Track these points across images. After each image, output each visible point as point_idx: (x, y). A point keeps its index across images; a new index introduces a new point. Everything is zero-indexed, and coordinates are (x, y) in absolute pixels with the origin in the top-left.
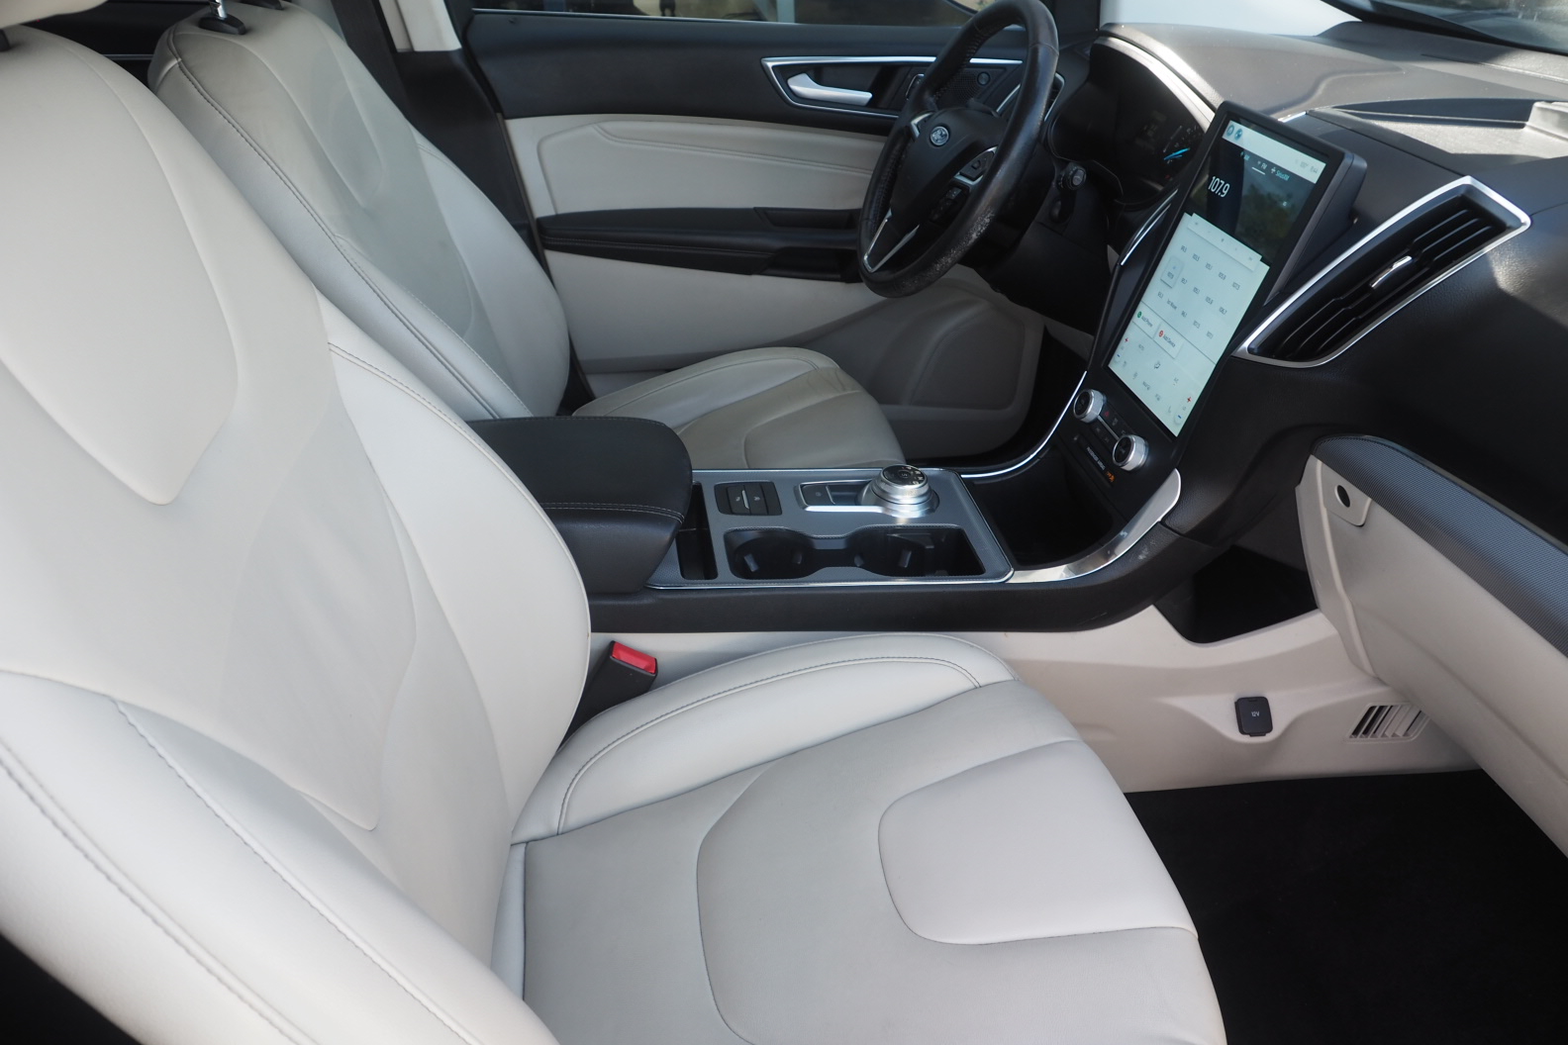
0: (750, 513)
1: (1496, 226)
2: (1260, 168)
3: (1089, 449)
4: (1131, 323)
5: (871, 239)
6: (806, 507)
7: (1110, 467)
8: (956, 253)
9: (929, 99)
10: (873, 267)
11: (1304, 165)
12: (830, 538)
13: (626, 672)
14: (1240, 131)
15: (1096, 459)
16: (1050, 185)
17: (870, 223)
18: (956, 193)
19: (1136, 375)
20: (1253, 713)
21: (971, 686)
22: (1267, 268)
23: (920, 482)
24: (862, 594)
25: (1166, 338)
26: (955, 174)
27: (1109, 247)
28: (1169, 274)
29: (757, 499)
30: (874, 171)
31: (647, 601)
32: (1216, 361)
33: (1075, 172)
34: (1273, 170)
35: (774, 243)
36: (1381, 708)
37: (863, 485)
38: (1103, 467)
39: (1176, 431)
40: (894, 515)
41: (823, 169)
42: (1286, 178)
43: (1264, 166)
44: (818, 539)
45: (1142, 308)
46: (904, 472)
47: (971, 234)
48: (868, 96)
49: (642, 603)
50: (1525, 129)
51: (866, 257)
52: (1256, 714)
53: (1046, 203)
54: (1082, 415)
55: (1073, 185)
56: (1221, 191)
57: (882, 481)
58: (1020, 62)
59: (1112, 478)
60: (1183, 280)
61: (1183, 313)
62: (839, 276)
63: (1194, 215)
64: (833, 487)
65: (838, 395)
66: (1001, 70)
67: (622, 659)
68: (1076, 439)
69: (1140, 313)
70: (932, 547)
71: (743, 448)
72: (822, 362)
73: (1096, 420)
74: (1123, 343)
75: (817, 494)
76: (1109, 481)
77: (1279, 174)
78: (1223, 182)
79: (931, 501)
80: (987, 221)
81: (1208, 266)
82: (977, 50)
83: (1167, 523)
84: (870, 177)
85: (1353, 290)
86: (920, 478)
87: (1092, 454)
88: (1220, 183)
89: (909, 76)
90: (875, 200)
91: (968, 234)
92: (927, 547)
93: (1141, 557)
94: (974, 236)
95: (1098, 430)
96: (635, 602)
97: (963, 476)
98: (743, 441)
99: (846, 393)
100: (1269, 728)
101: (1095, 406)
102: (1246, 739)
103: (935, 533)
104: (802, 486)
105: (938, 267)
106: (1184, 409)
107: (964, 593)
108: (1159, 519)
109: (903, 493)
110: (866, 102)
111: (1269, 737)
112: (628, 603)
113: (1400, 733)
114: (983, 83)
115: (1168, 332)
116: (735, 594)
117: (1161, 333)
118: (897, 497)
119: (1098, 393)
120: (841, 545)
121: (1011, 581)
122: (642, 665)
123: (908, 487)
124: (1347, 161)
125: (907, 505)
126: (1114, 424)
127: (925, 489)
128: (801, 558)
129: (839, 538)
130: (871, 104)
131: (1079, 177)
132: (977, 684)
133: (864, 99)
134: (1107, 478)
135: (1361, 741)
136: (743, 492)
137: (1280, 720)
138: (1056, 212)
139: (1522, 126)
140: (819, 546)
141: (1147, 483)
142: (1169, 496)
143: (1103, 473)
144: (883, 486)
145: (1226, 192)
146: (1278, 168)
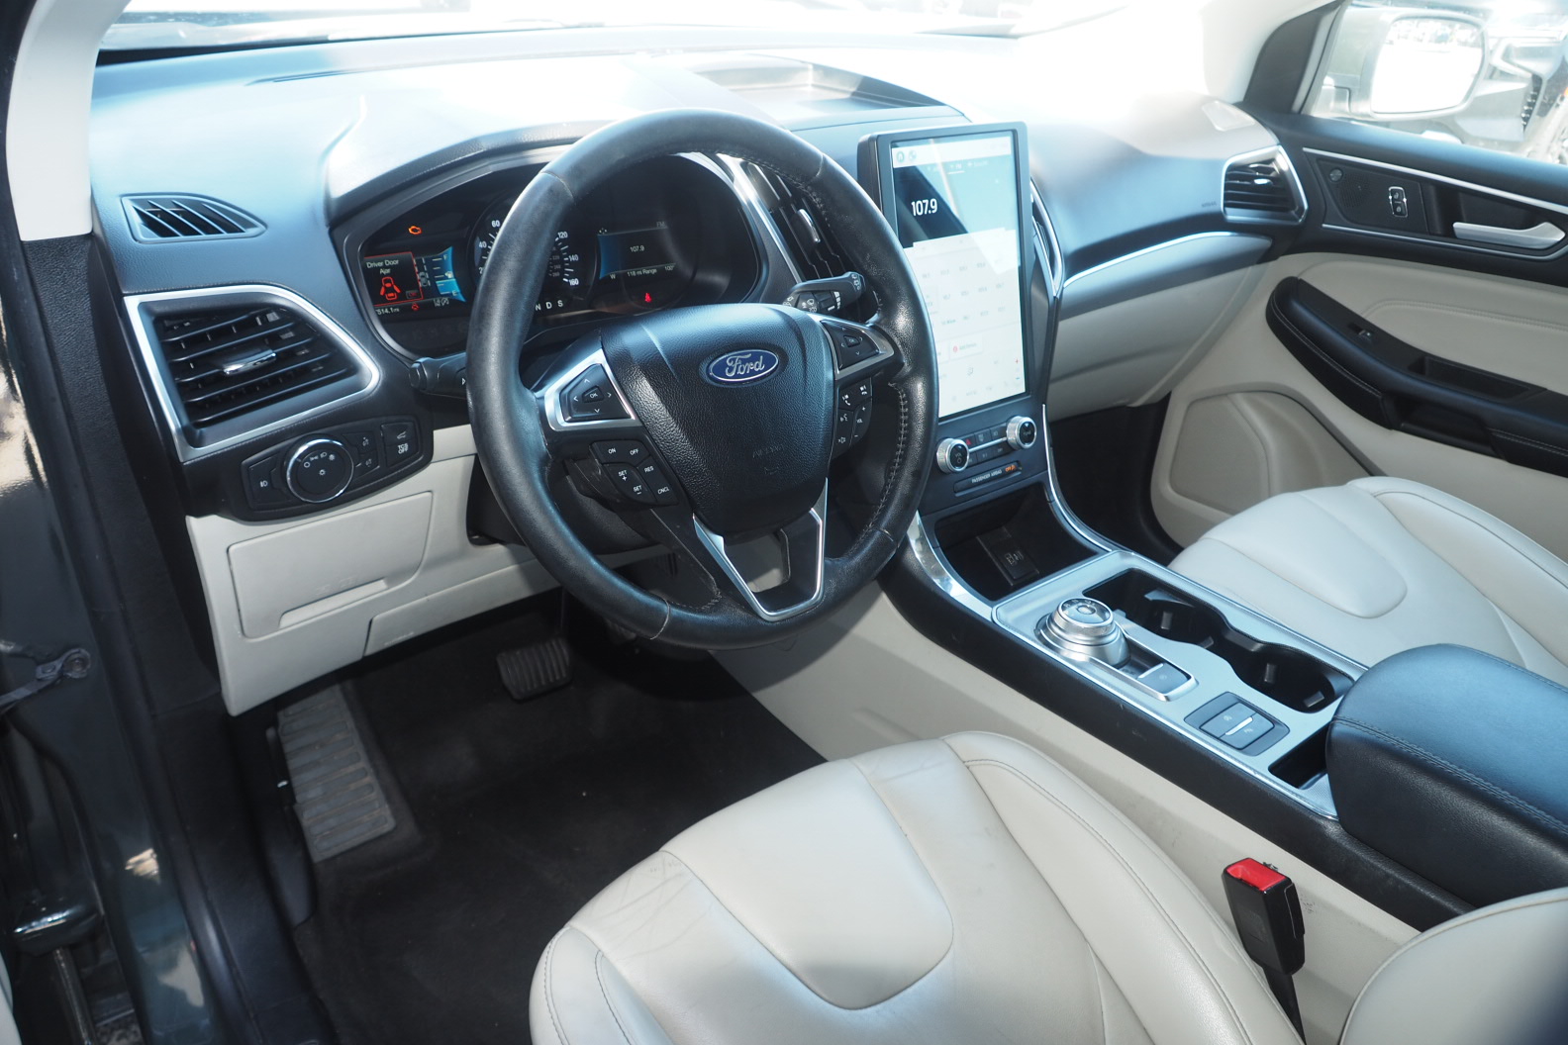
2: (955, 169)
3: (973, 481)
14: (911, 153)
25: (962, 348)
34: (970, 164)
42: (986, 163)
43: (959, 166)
56: (929, 208)
77: (977, 165)
78: (926, 201)
87: (980, 478)
88: (924, 204)
126: (982, 440)
145: (935, 207)
146: (972, 161)
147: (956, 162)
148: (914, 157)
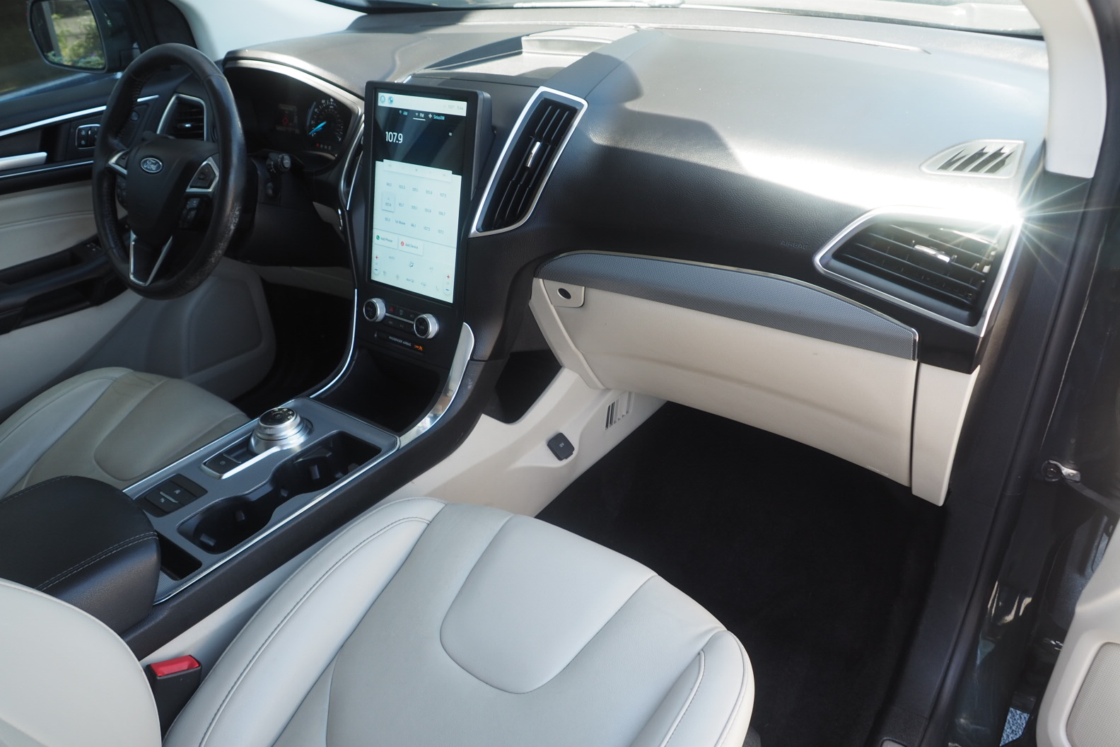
0: (182, 504)
1: (572, 111)
2: (419, 117)
3: (391, 338)
4: (373, 244)
5: (128, 262)
6: (221, 477)
7: (415, 341)
8: (223, 245)
9: (115, 142)
10: (145, 281)
11: (451, 107)
12: (257, 489)
13: (175, 681)
14: (390, 98)
15: (400, 341)
16: (257, 174)
17: (115, 251)
18: (194, 203)
19: (398, 277)
20: (560, 446)
21: (425, 525)
22: (459, 178)
23: (293, 415)
24: (317, 511)
25: (408, 245)
26: (186, 189)
27: (315, 203)
28: (387, 204)
29: (177, 492)
30: (95, 210)
31: (162, 615)
32: (456, 246)
33: (283, 159)
34: (430, 116)
35: (19, 298)
36: (613, 405)
37: (248, 439)
38: (409, 345)
39: (450, 299)
40: (288, 447)
41: (26, 226)
42: (443, 118)
43: (422, 115)
44: (251, 493)
45: (376, 233)
46: (277, 414)
47: (229, 227)
48: (44, 154)
49: (157, 620)
50: (523, 53)
51: (132, 277)
52: (562, 445)
53: (260, 187)
54: (375, 318)
55: (285, 168)
56: (397, 139)
57: (266, 428)
58: (157, 96)
59: (421, 348)
60: (400, 204)
61: (412, 225)
62: (88, 303)
63: (384, 160)
64: (229, 452)
65: (150, 390)
66: (145, 106)
67: (166, 673)
68: (376, 335)
69: (378, 237)
70: (330, 454)
71: (98, 467)
72: (117, 373)
73: (386, 316)
74: (374, 261)
75: (223, 461)
76: (420, 351)
77: (436, 117)
78: (396, 134)
79: (307, 426)
80: (237, 213)
81: (415, 189)
82: (140, 91)
83: (475, 358)
84: (93, 216)
85: (517, 173)
86: (291, 413)
87: (395, 340)
88: (394, 135)
89: (72, 130)
90: (108, 232)
91: (227, 228)
92: (328, 456)
93: (469, 387)
94: (232, 227)
95: (391, 323)
96: (152, 623)
97: (311, 397)
98: (94, 462)
99: (157, 386)
100: (572, 449)
101: (381, 310)
102: (565, 462)
103: (324, 444)
104: (205, 464)
105: (213, 260)
106: (448, 283)
107: (381, 470)
108: (469, 358)
109: (286, 429)
110: (44, 161)
111: (575, 453)
112: (146, 627)
113: (624, 413)
114: (136, 119)
115: (406, 240)
116: (228, 567)
117: (402, 243)
118: (283, 434)
119: (376, 299)
120: (269, 489)
121: (402, 446)
122: (185, 666)
123: (287, 423)
124: (480, 97)
125: (291, 437)
126: (401, 314)
127: (298, 419)
128: (243, 515)
129: (265, 484)
130: (49, 160)
131: (287, 162)
132: (428, 522)
133: (41, 158)
134: (417, 350)
135: (611, 428)
136: (161, 493)
137: (574, 441)
138: (270, 192)
139: (521, 53)
140: (254, 498)
141: (449, 340)
142: (467, 341)
143: (412, 348)
144: (268, 432)
145: (401, 139)
146: (433, 114)
147: (419, 112)
148: (391, 101)
